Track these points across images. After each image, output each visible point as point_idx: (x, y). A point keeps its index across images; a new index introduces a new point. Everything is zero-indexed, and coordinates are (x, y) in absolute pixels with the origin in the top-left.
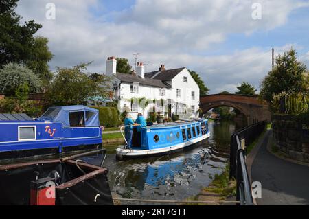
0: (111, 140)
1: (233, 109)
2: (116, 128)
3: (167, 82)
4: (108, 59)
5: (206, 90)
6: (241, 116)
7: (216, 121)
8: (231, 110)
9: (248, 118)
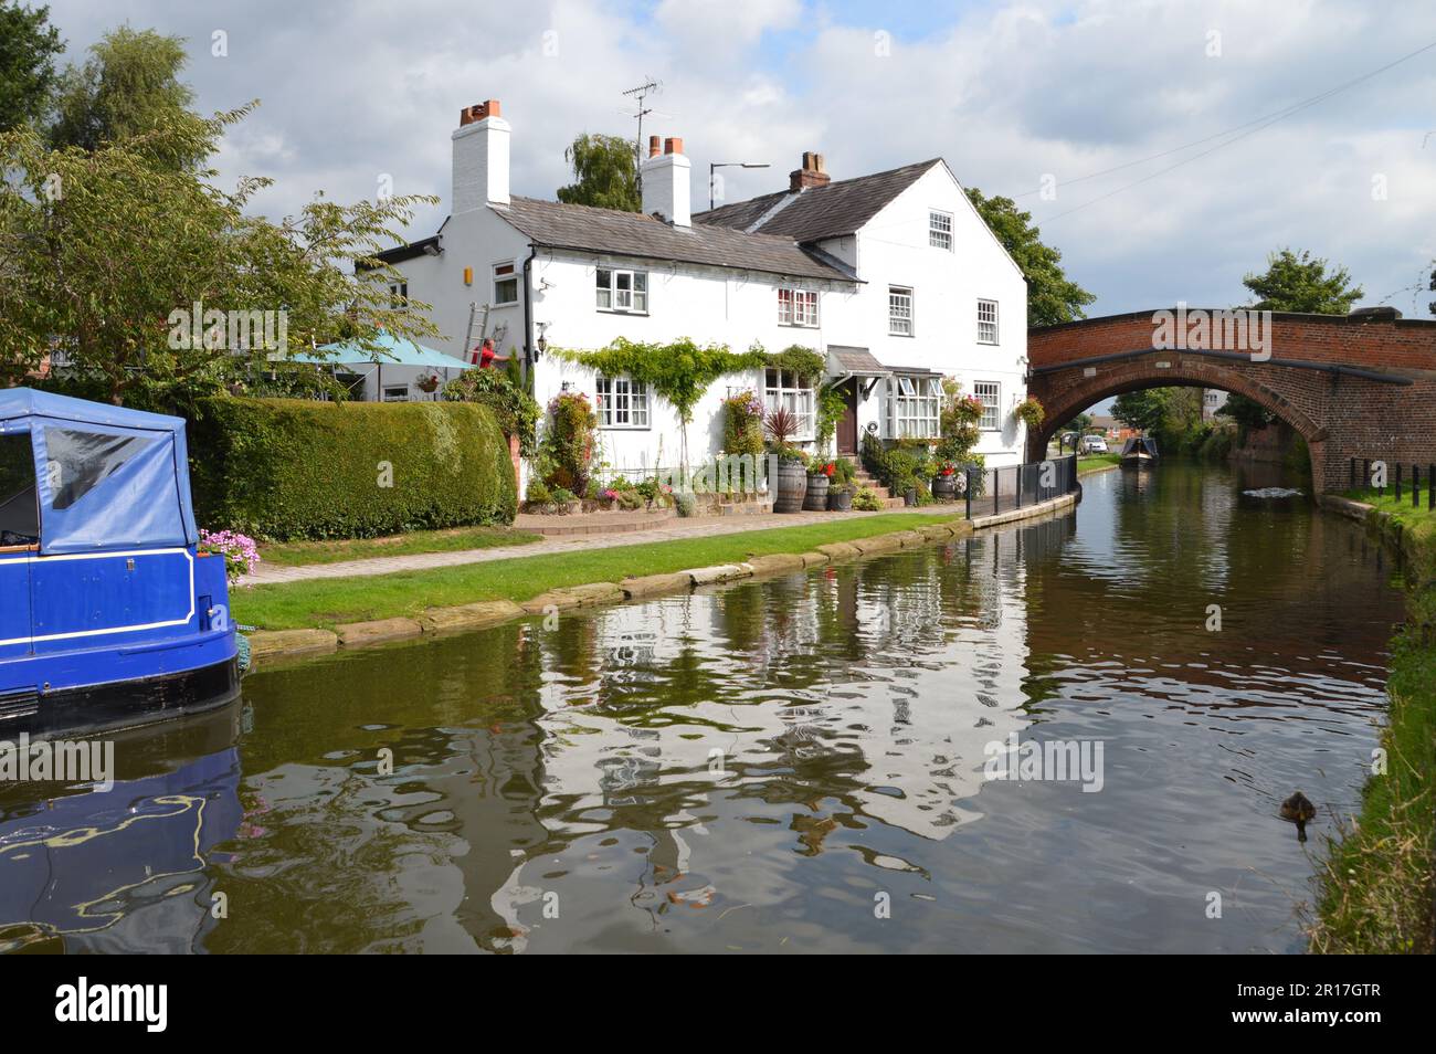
0: (377, 626)
1: (1221, 398)
2: (491, 527)
3: (833, 249)
4: (465, 119)
5: (1074, 296)
6: (1269, 435)
7: (1129, 465)
8: (1211, 409)
9: (1318, 450)
